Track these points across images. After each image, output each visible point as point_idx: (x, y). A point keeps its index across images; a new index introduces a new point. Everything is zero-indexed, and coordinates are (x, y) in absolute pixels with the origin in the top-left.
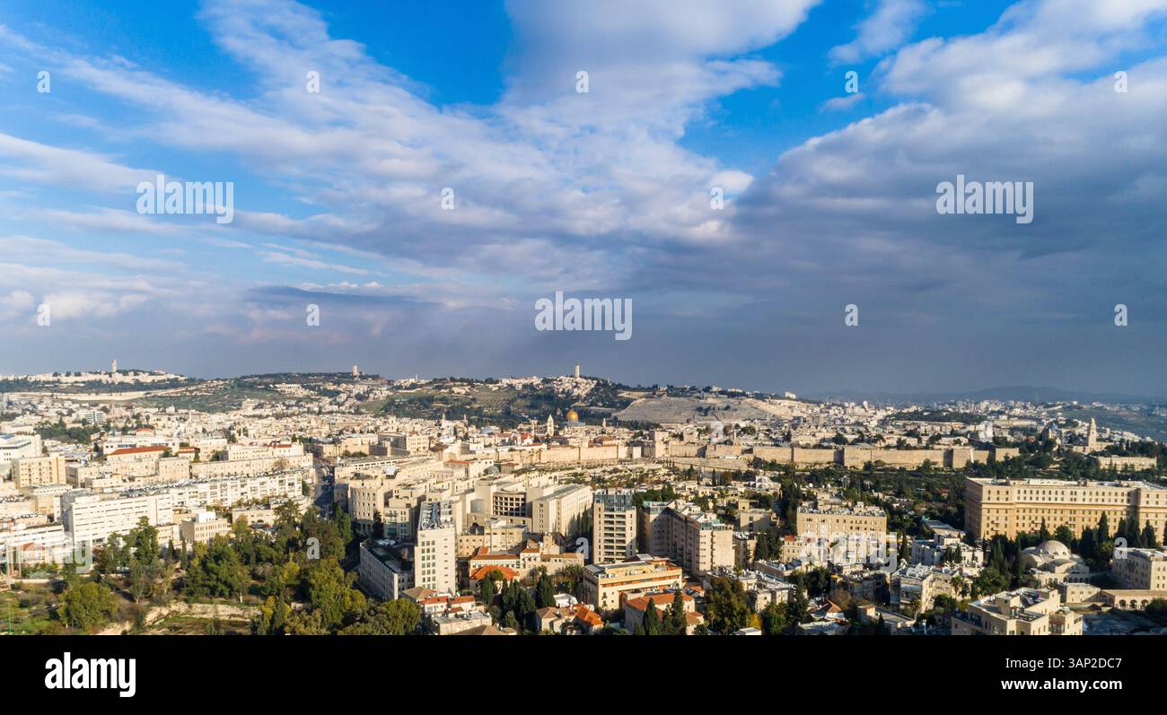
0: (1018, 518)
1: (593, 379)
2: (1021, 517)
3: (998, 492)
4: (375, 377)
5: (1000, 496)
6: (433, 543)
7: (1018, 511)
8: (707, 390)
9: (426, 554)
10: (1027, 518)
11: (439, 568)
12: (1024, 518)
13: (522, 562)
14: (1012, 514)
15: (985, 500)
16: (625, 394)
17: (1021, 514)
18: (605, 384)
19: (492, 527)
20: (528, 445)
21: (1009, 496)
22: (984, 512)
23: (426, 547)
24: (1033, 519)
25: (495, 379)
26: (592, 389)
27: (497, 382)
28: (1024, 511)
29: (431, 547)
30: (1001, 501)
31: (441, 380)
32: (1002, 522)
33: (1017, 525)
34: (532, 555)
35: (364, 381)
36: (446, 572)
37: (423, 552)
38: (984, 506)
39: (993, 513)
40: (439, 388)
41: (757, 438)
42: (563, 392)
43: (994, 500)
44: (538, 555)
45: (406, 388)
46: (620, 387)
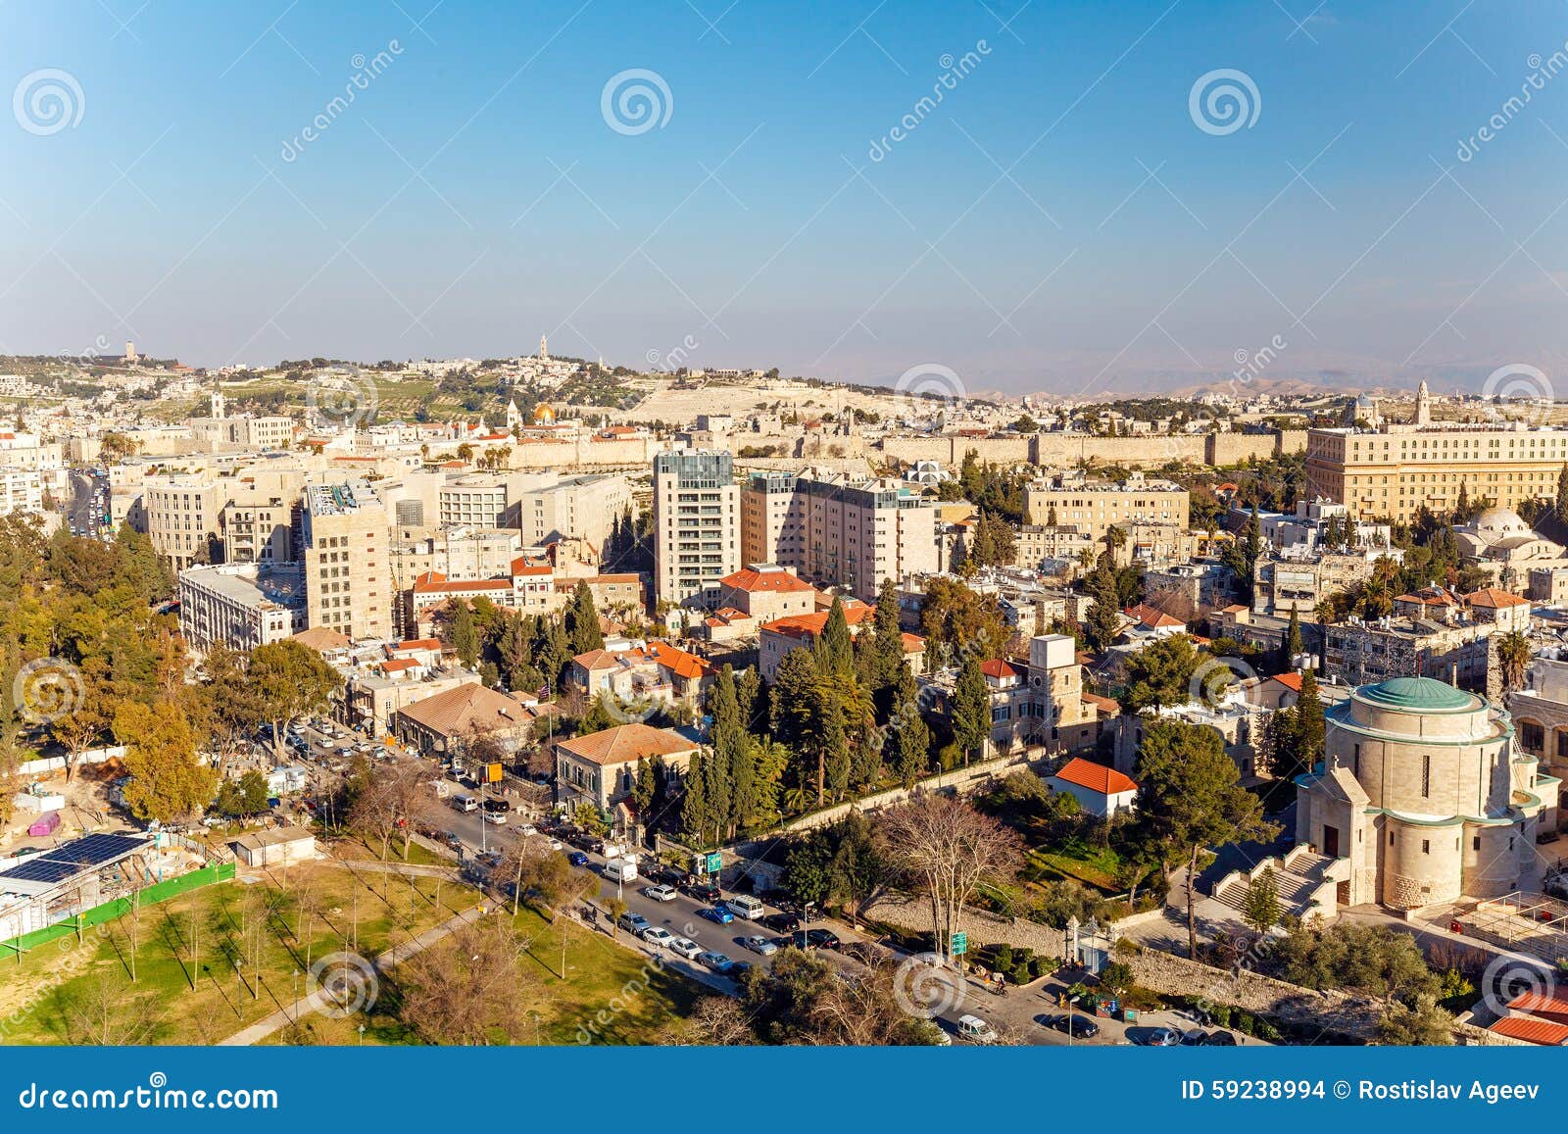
0: (1402, 492)
1: (572, 361)
2: (1407, 490)
3: (1371, 445)
4: (170, 365)
5: (1374, 452)
6: (344, 541)
7: (1403, 480)
8: (772, 374)
9: (329, 565)
10: (1418, 490)
11: (359, 593)
12: (1412, 491)
13: (517, 594)
14: (1394, 483)
15: (1349, 460)
16: (631, 384)
17: (1408, 485)
18: (595, 369)
19: (450, 537)
20: (482, 437)
21: (1388, 452)
22: (1348, 482)
23: (329, 550)
24: (1428, 491)
25: (396, 363)
26: (573, 376)
27: (400, 367)
28: (1413, 479)
29: (339, 549)
30: (1376, 461)
31: (296, 364)
32: (1377, 497)
33: (1402, 503)
34: (537, 578)
35: (150, 371)
36: (373, 602)
37: (323, 557)
38: (1347, 471)
39: (1363, 482)
40: (294, 377)
41: (884, 428)
42: (521, 382)
43: (1364, 460)
44: (548, 578)
45: (232, 378)
46: (619, 371)
